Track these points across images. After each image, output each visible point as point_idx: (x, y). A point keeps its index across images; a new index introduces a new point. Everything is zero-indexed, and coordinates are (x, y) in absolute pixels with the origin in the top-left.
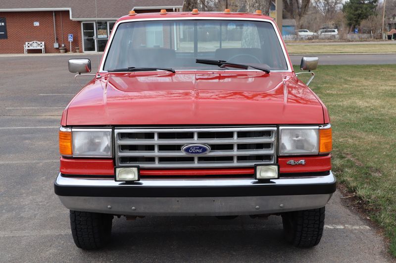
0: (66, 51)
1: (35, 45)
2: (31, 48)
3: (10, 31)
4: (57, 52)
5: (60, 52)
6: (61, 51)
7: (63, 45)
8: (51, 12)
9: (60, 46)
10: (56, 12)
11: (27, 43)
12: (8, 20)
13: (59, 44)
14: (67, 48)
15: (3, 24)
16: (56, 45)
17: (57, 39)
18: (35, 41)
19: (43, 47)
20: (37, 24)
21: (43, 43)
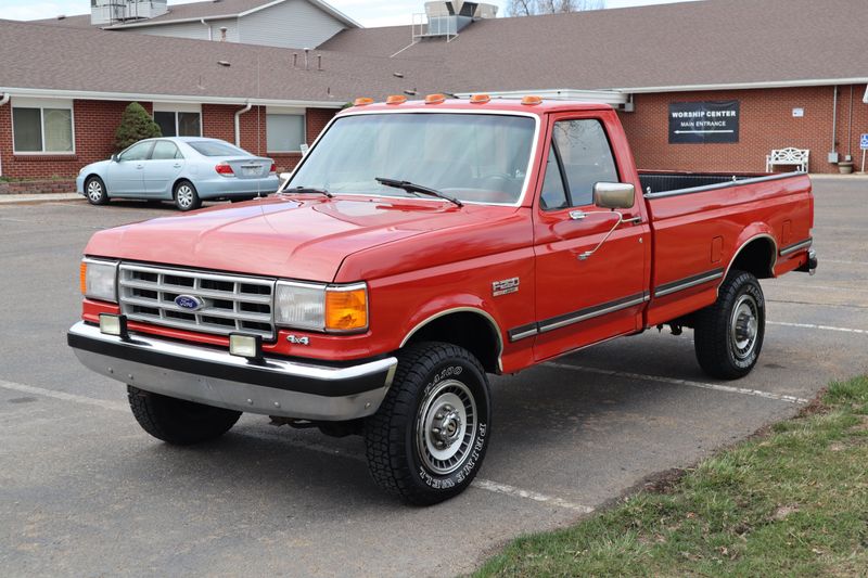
0: (853, 169)
1: (790, 156)
2: (782, 162)
3: (745, 127)
4: (833, 172)
5: (839, 172)
6: (841, 169)
7: (848, 158)
8: (830, 88)
9: (840, 158)
10: (841, 88)
11: (774, 152)
12: (745, 105)
13: (839, 155)
14: (856, 163)
15: (733, 113)
16: (833, 157)
17: (837, 144)
18: (790, 149)
19: (806, 160)
20: (798, 113)
21: (807, 152)
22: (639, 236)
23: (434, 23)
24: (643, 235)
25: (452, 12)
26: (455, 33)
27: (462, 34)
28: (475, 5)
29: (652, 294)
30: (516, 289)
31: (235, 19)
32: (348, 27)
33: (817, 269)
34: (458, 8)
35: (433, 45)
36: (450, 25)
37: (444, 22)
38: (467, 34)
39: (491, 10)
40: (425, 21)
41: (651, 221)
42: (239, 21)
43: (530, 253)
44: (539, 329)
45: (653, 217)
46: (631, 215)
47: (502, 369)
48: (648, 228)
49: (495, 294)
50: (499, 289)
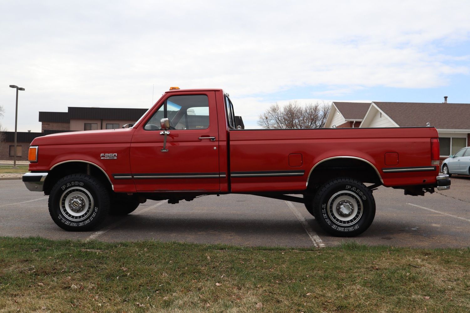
22: (214, 146)
24: (219, 146)
29: (228, 174)
30: (116, 158)
41: (228, 140)
43: (128, 145)
44: (133, 177)
45: (231, 139)
46: (209, 136)
47: (113, 189)
48: (224, 143)
49: (101, 158)
50: (104, 157)
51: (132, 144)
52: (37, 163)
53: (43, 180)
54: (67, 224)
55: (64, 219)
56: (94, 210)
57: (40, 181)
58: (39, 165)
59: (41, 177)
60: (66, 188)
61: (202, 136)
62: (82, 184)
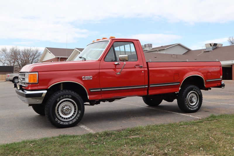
22: (142, 71)
23: (207, 48)
24: (144, 71)
25: (211, 46)
26: (212, 50)
27: (214, 50)
28: (217, 44)
29: (149, 86)
30: (92, 79)
31: (164, 49)
32: (189, 50)
33: (225, 87)
34: (212, 45)
35: (207, 53)
36: (211, 48)
37: (209, 48)
38: (215, 50)
39: (221, 45)
40: (205, 48)
41: (148, 67)
42: (165, 50)
43: (98, 71)
44: (101, 90)
45: (149, 67)
46: (139, 65)
47: (88, 98)
48: (146, 69)
49: (83, 79)
50: (85, 78)
51: (100, 70)
52: (38, 84)
53: (43, 95)
54: (61, 123)
55: (59, 121)
56: (78, 113)
57: (41, 96)
58: (40, 85)
59: (42, 94)
60: (60, 100)
61: (136, 65)
62: (70, 96)
